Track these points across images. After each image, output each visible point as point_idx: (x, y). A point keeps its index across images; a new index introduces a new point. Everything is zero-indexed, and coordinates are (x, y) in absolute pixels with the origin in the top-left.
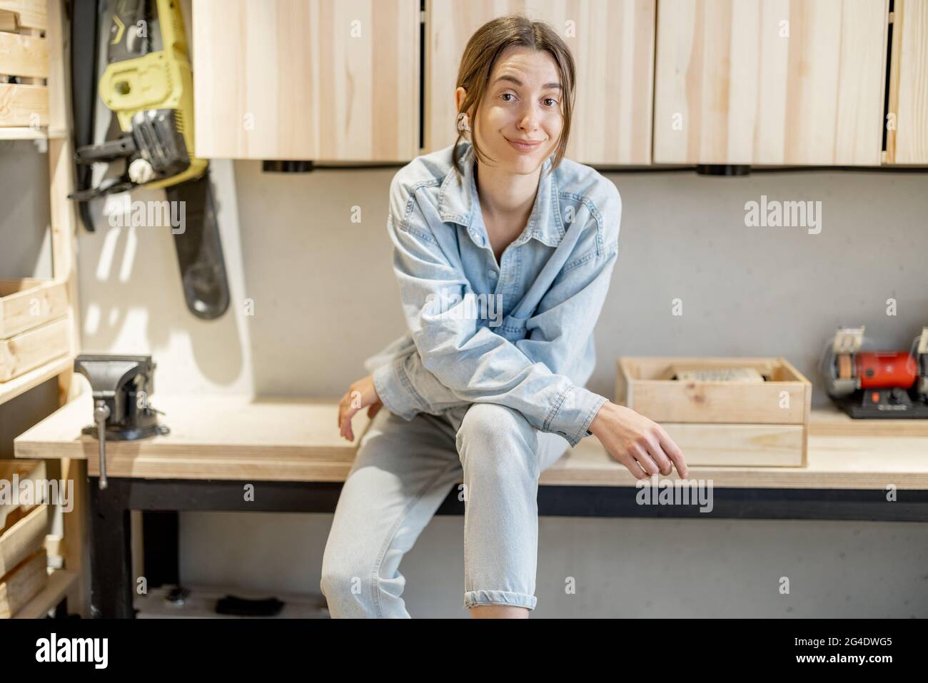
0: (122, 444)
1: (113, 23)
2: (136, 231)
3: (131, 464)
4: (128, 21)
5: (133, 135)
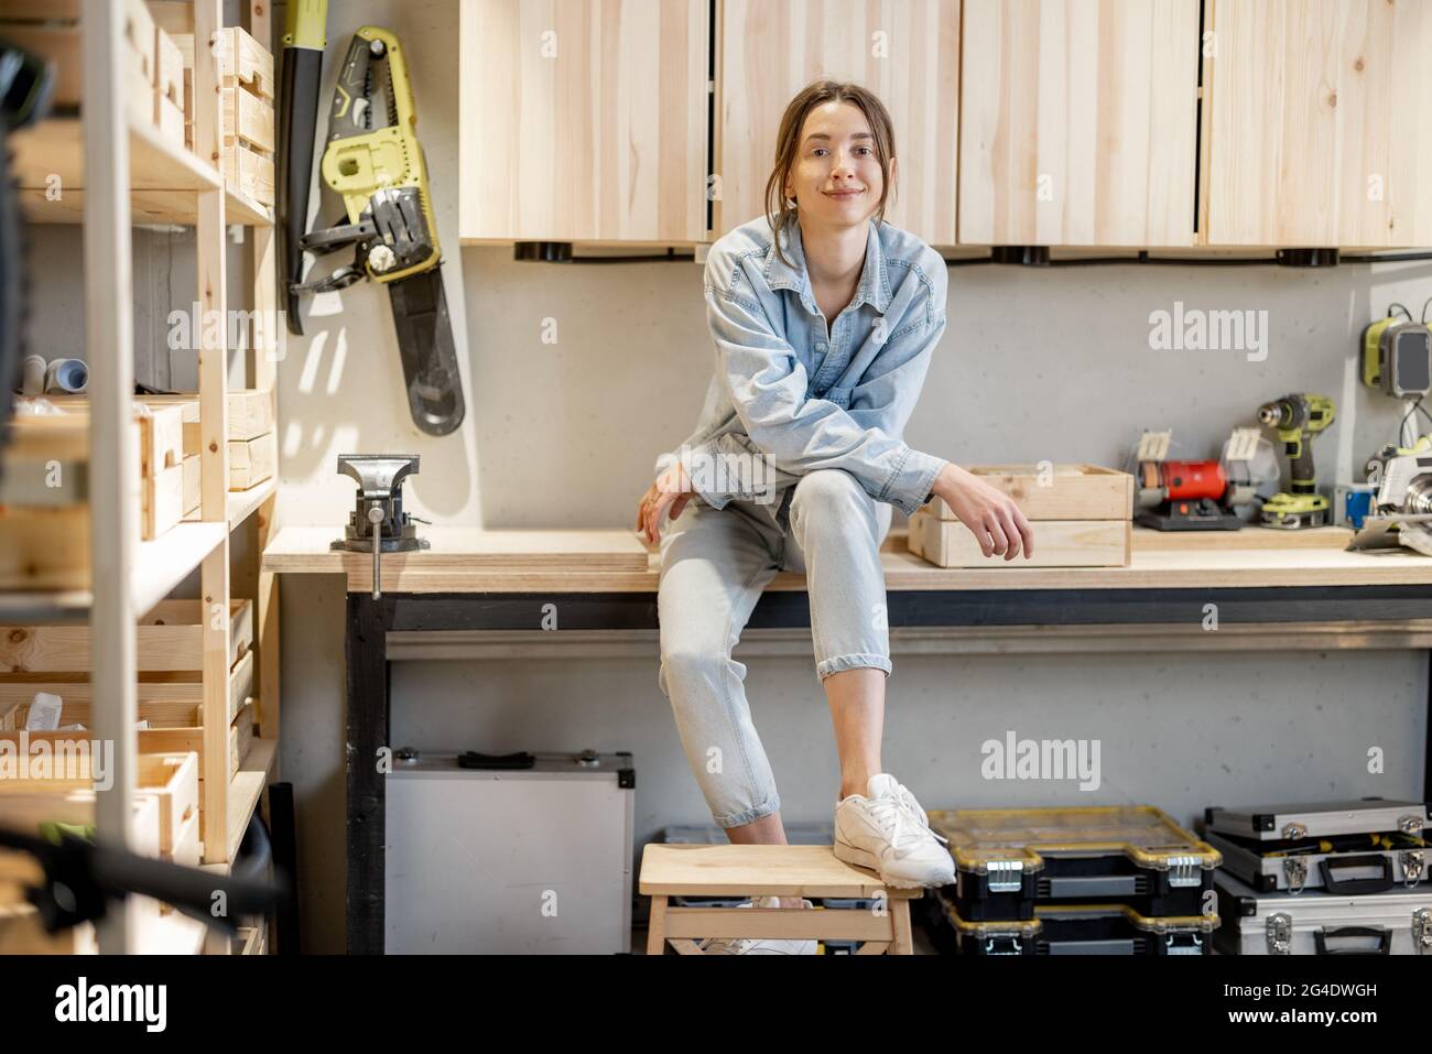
0: (385, 556)
1: (337, 94)
2: (347, 336)
3: (397, 579)
4: (355, 92)
5: (373, 217)
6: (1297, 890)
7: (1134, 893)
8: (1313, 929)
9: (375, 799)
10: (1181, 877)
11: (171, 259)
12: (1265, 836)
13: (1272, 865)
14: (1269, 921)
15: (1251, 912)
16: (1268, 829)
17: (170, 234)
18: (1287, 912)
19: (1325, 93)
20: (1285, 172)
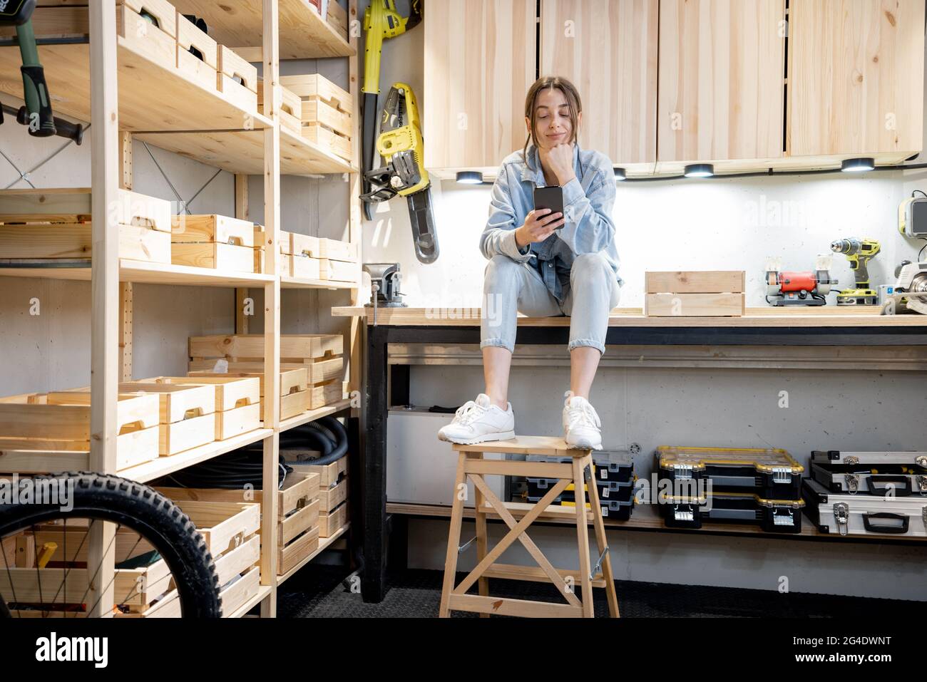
0: (384, 309)
1: (384, 114)
2: (392, 221)
3: (389, 319)
4: (391, 112)
5: (392, 163)
6: (854, 492)
7: (754, 485)
8: (862, 512)
9: (379, 420)
10: (780, 478)
11: (318, 190)
12: (834, 462)
13: (838, 478)
14: (835, 506)
15: (825, 501)
16: (835, 459)
17: (319, 179)
18: (846, 502)
19: (856, 75)
20: (834, 117)
